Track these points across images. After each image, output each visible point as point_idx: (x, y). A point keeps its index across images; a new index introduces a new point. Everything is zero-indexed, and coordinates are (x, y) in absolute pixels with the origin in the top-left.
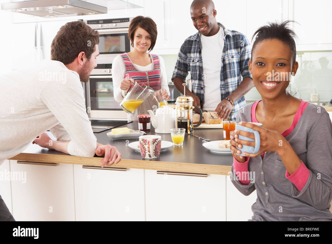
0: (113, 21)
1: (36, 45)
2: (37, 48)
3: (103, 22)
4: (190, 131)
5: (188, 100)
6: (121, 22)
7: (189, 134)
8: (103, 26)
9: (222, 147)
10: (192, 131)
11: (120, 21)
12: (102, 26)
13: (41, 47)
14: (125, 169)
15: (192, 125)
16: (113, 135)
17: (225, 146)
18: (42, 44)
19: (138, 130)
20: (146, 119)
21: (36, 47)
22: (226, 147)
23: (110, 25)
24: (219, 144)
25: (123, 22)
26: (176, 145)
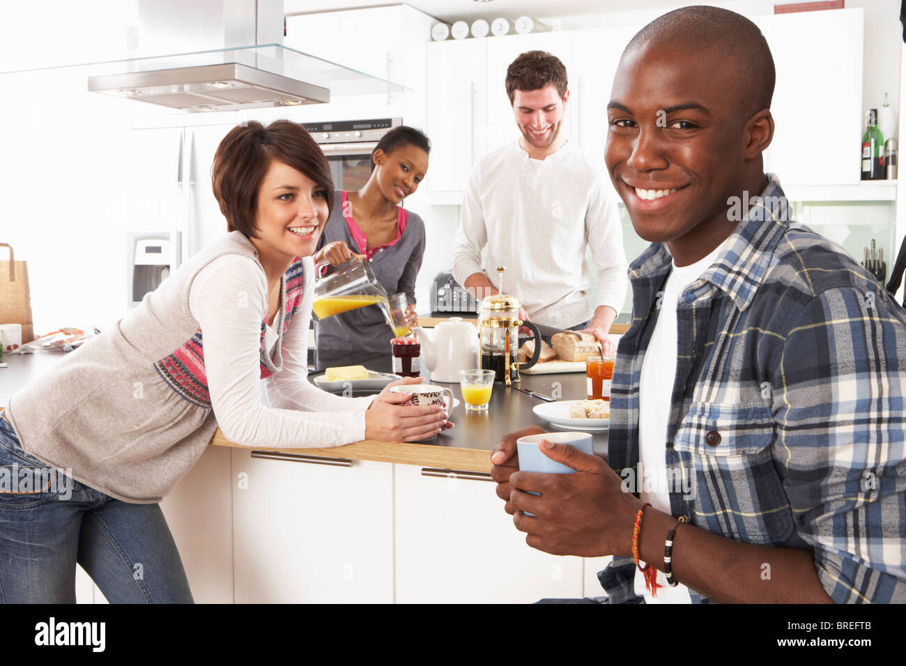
0: (355, 127)
1: (180, 179)
2: (182, 186)
3: (333, 126)
4: (512, 379)
5: (507, 304)
6: (373, 128)
7: (508, 386)
8: (331, 136)
9: (577, 416)
10: (517, 377)
11: (370, 126)
12: (329, 137)
13: (192, 183)
14: (349, 461)
15: (515, 365)
16: (328, 381)
17: (585, 414)
18: (193, 177)
19: (392, 372)
20: (411, 348)
21: (180, 183)
22: (588, 416)
23: (347, 135)
24: (572, 408)
25: (377, 128)
26: (472, 408)
